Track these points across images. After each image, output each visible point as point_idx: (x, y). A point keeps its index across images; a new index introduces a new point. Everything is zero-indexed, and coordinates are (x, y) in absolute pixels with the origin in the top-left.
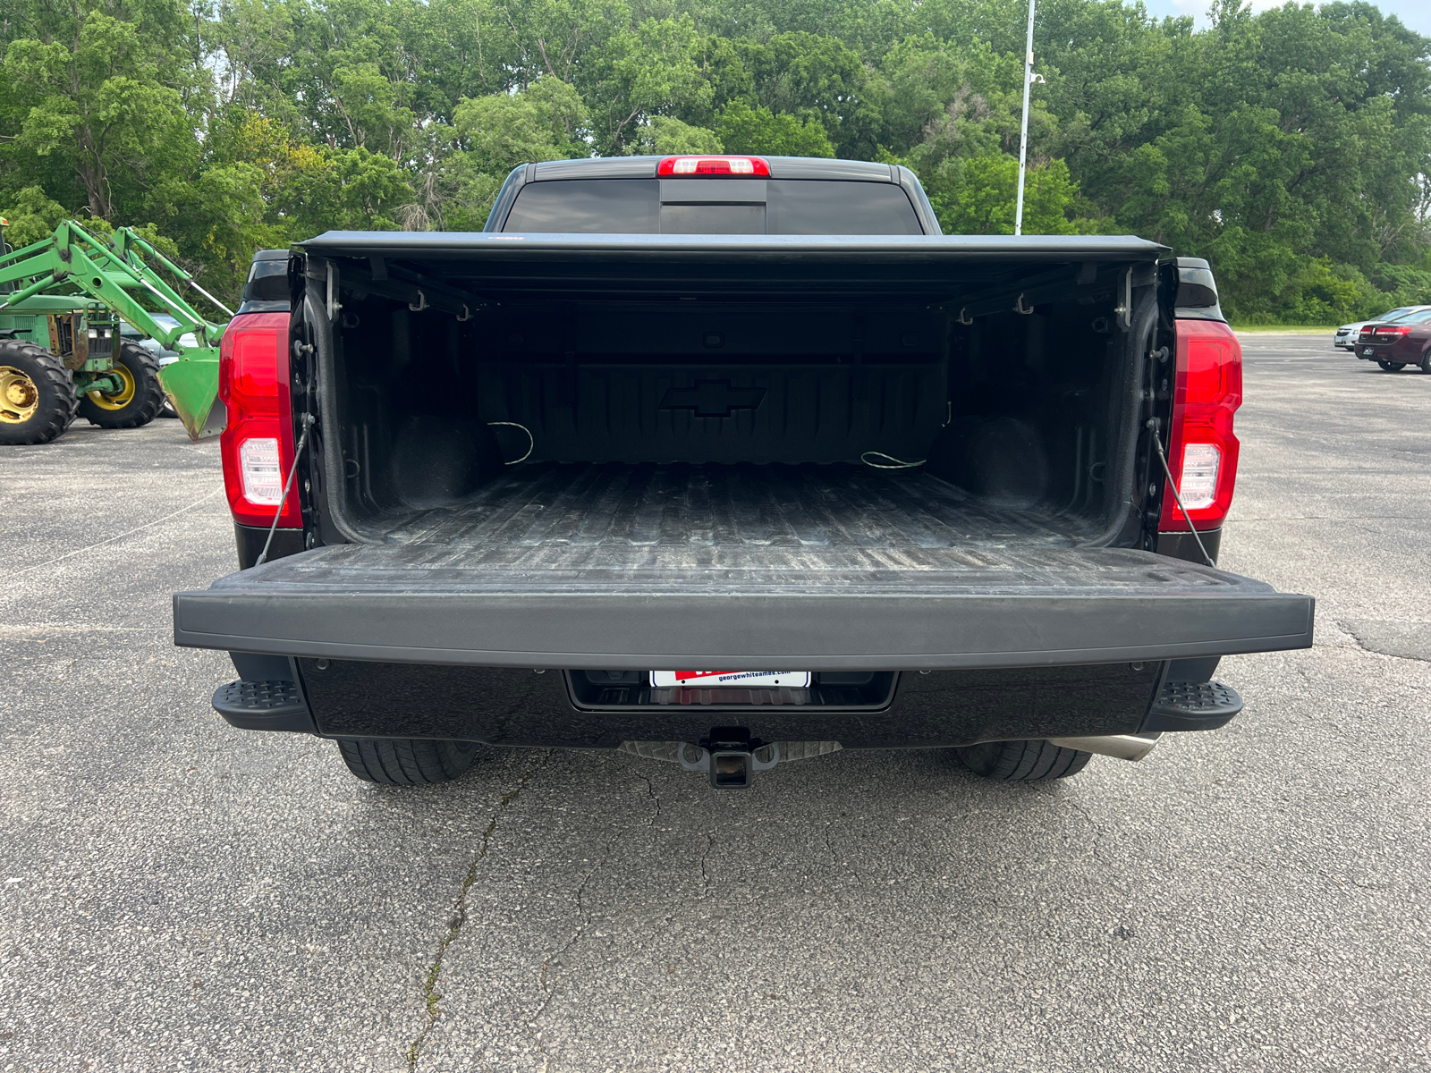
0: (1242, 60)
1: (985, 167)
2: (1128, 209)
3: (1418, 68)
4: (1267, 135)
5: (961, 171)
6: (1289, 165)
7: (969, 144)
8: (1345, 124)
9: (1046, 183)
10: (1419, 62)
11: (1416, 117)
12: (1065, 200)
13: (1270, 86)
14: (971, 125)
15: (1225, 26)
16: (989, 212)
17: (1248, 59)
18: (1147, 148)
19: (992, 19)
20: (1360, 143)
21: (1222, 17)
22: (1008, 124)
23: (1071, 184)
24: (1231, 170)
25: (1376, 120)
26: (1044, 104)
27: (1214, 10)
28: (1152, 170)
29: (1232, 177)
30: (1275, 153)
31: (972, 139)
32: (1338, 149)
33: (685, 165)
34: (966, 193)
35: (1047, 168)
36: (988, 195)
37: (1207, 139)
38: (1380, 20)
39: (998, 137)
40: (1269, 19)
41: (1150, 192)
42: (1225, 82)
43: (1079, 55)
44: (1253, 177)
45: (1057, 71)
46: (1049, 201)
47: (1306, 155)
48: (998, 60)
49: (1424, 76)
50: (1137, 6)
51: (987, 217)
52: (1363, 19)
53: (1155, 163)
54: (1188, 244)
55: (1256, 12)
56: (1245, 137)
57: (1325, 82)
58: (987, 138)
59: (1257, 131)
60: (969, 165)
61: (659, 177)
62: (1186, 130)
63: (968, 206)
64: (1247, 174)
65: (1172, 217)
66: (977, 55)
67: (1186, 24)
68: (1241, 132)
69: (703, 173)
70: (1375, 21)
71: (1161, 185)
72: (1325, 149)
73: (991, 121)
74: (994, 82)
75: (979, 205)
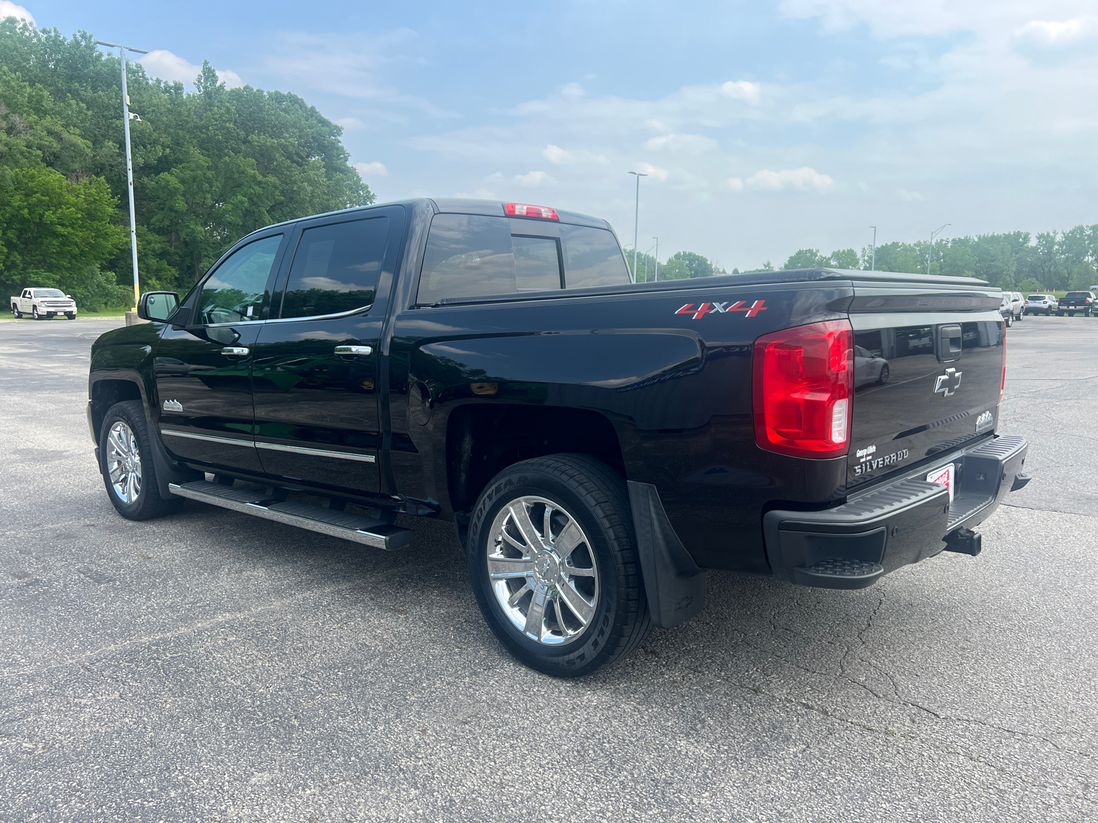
0: (226, 122)
1: (33, 177)
2: (158, 220)
3: (333, 143)
4: (251, 176)
5: (8, 177)
6: (267, 198)
7: (13, 156)
8: (296, 174)
9: (91, 195)
10: (333, 139)
11: (339, 176)
12: (110, 210)
13: (245, 142)
14: (12, 140)
15: (208, 94)
16: (42, 216)
17: (230, 121)
18: (164, 175)
19: (15, 53)
20: (309, 189)
21: (205, 88)
22: (47, 143)
23: (113, 198)
24: (230, 198)
25: (316, 174)
26: (78, 131)
27: (199, 81)
28: (172, 193)
29: (232, 203)
30: (258, 190)
31: (14, 152)
32: (295, 191)
34: (18, 197)
35: (90, 183)
36: (40, 201)
37: (210, 174)
38: (306, 108)
39: (39, 152)
40: (236, 95)
41: (171, 209)
42: (215, 135)
43: (100, 97)
44: (246, 205)
45: (83, 105)
46: (95, 209)
47: (277, 193)
48: (29, 90)
49: (338, 149)
50: (136, 66)
51: (40, 219)
52: (297, 106)
53: (174, 188)
54: (206, 249)
55: (227, 89)
56: (237, 176)
57: (281, 145)
58: (29, 153)
59: (243, 173)
60: (17, 174)
62: (193, 165)
63: (20, 208)
64: (242, 202)
65: (193, 229)
66: (9, 82)
67: (178, 88)
68: (233, 172)
70: (304, 109)
71: (181, 205)
72: (287, 190)
73: (31, 138)
74: (27, 106)
75: (31, 208)
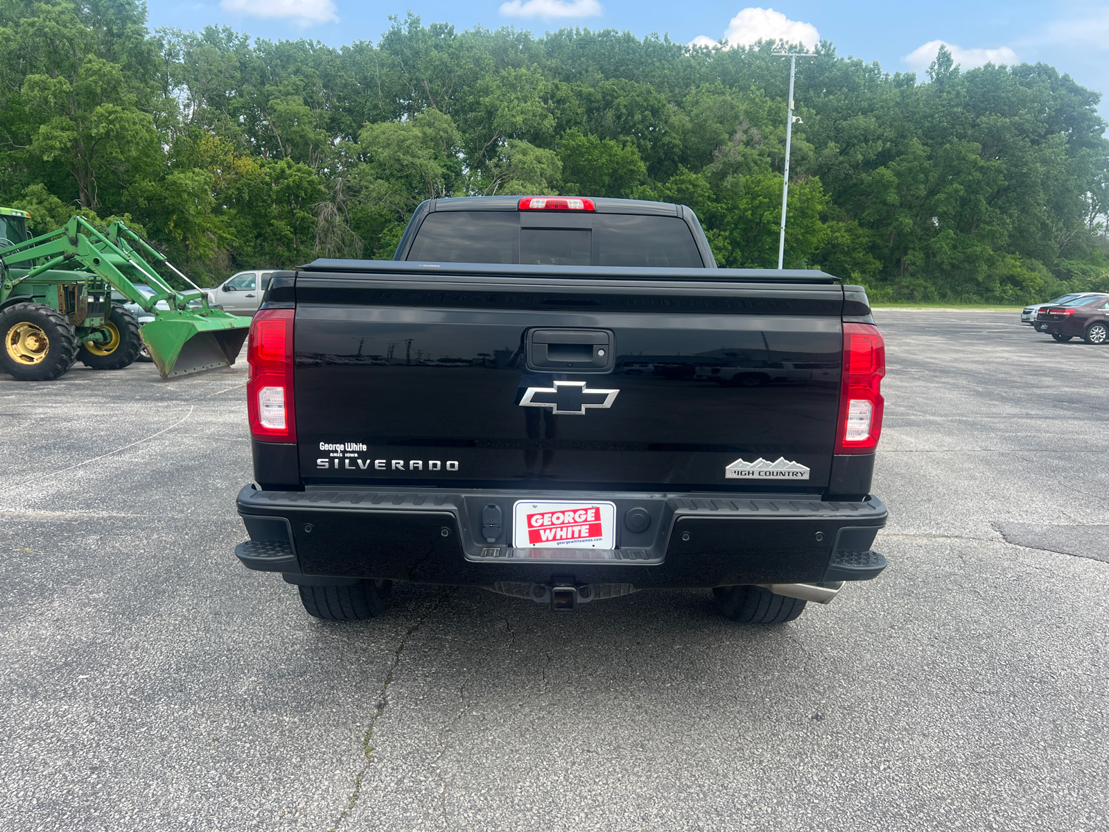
0: (953, 106)
1: (759, 182)
2: (868, 215)
3: (1085, 114)
4: (971, 162)
5: (741, 184)
6: (988, 184)
7: (747, 165)
8: (1030, 155)
9: (805, 194)
10: (1086, 109)
11: (1085, 151)
12: (819, 207)
13: (974, 126)
14: (748, 150)
15: (939, 81)
16: (762, 215)
17: (957, 105)
18: (882, 170)
19: (766, 72)
20: (1042, 169)
21: (937, 74)
22: (776, 150)
23: (824, 196)
24: (945, 187)
25: (1054, 152)
26: (804, 136)
27: (932, 69)
28: (886, 186)
29: (946, 193)
30: (978, 175)
31: (750, 160)
32: (1025, 173)
33: (538, 202)
34: (745, 201)
35: (806, 184)
36: (761, 203)
37: (926, 164)
38: (1057, 78)
39: (769, 159)
40: (973, 76)
41: (884, 203)
42: (940, 122)
43: (830, 101)
44: (961, 193)
45: (814, 112)
46: (807, 208)
47: (1001, 177)
48: (769, 103)
49: (1090, 120)
50: (874, 65)
51: (760, 219)
52: (1044, 77)
53: (888, 181)
54: (913, 242)
55: (963, 71)
56: (955, 163)
57: (1015, 123)
58: (761, 160)
59: (964, 159)
60: (747, 181)
61: (519, 210)
62: (911, 157)
63: (746, 210)
64: (957, 191)
65: (901, 222)
66: (754, 99)
67: (910, 79)
68: (953, 160)
69: (550, 209)
70: (1053, 79)
71: (892, 197)
72: (1016, 173)
73: (764, 148)
74: (767, 119)
75: (754, 210)
